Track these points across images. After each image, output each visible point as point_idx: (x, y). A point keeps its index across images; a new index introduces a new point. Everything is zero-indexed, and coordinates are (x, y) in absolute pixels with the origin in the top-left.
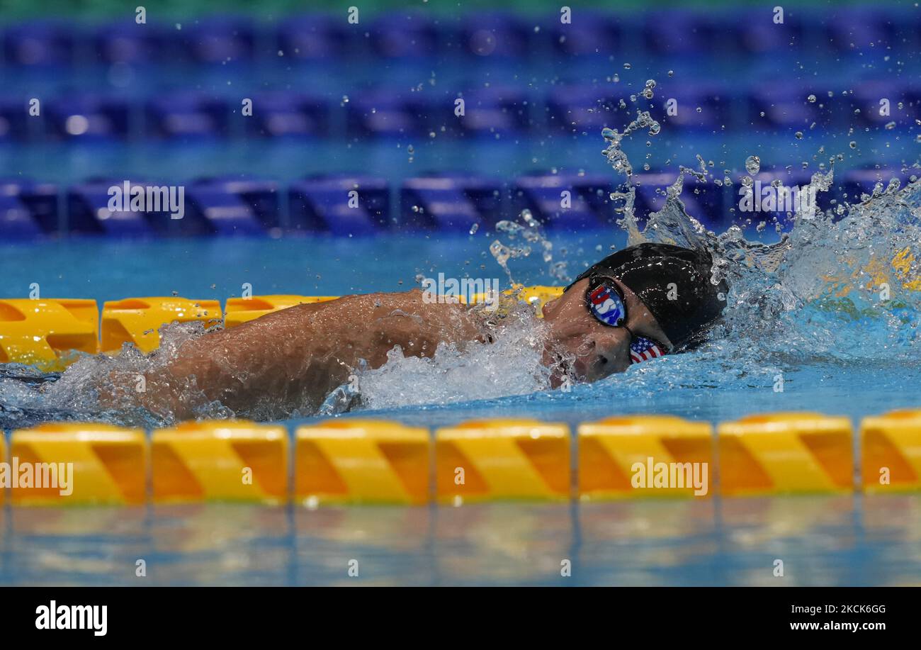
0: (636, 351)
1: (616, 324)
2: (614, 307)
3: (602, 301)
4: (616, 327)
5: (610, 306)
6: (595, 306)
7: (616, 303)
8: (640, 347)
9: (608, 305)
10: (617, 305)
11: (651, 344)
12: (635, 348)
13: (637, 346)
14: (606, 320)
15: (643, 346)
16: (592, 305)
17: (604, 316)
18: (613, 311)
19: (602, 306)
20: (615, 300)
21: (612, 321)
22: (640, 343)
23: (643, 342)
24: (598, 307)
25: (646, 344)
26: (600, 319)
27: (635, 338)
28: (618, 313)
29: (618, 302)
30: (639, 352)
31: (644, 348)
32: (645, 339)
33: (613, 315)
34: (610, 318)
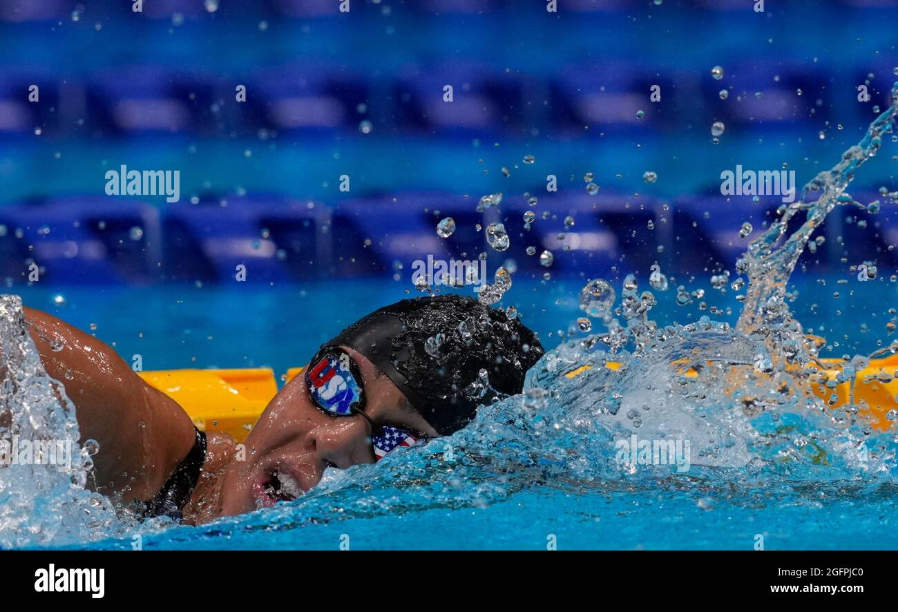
0: (382, 448)
1: (348, 411)
2: (344, 387)
3: (326, 381)
4: (349, 416)
5: (338, 386)
6: (316, 390)
7: (345, 380)
8: (387, 442)
9: (336, 384)
10: (349, 384)
11: (404, 435)
12: (380, 444)
13: (383, 441)
14: (333, 408)
15: (391, 439)
16: (313, 389)
17: (331, 402)
18: (343, 393)
19: (327, 388)
21: (342, 408)
22: (388, 436)
23: (391, 433)
24: (320, 390)
25: (396, 435)
26: (326, 408)
27: (377, 428)
28: (350, 395)
29: (349, 379)
30: (387, 449)
31: (394, 443)
32: (393, 429)
33: (344, 399)
34: (340, 404)
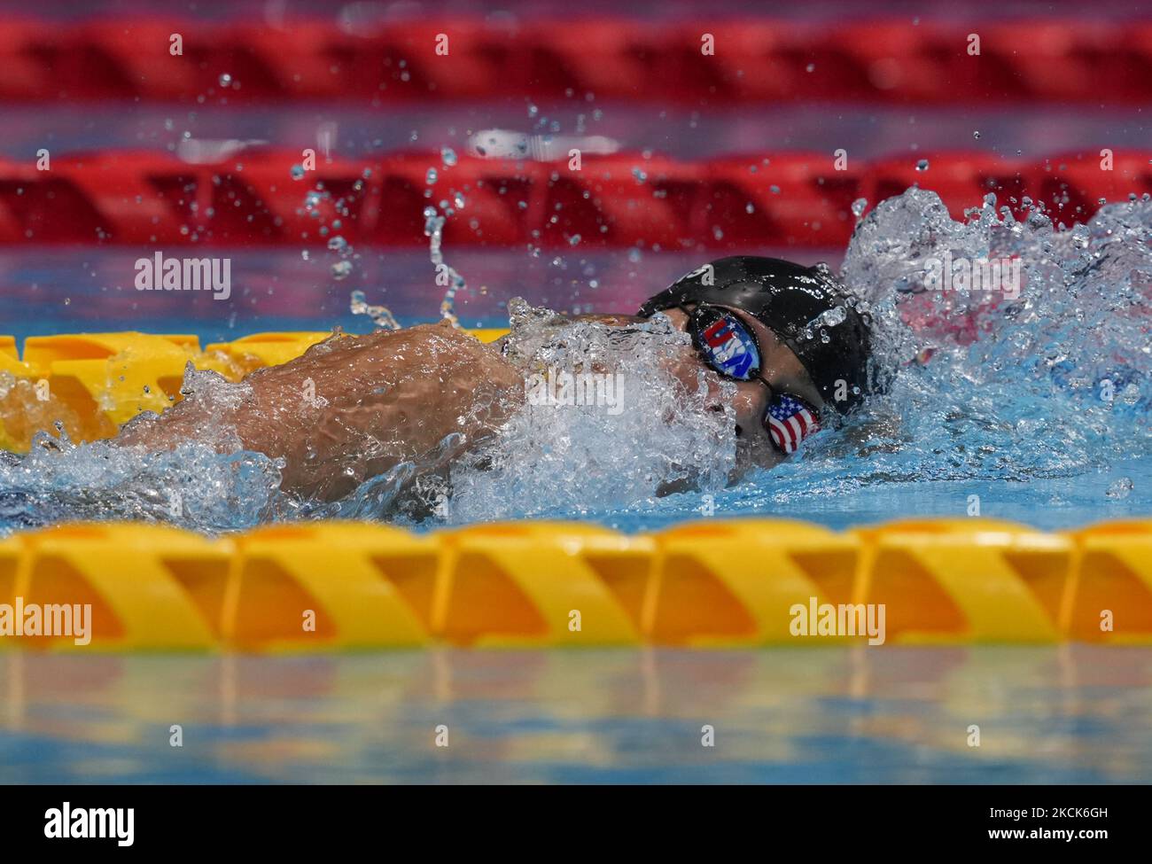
0: (776, 417)
1: (746, 376)
2: (742, 350)
3: (721, 342)
4: (747, 380)
5: (736, 349)
6: (711, 350)
7: (744, 344)
8: (782, 412)
9: (734, 347)
10: (748, 348)
11: (799, 407)
12: (775, 413)
13: (778, 410)
14: (730, 371)
15: (787, 409)
16: (707, 349)
17: (730, 362)
18: (741, 357)
19: (724, 350)
20: (743, 340)
21: (739, 372)
22: (784, 406)
23: (788, 403)
24: (716, 350)
25: (792, 406)
26: (721, 368)
27: (775, 397)
28: (749, 360)
29: (748, 343)
30: (781, 418)
31: (789, 413)
32: (790, 399)
33: (742, 363)
34: (737, 367)
